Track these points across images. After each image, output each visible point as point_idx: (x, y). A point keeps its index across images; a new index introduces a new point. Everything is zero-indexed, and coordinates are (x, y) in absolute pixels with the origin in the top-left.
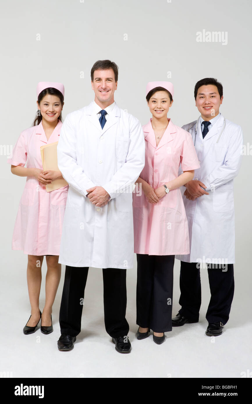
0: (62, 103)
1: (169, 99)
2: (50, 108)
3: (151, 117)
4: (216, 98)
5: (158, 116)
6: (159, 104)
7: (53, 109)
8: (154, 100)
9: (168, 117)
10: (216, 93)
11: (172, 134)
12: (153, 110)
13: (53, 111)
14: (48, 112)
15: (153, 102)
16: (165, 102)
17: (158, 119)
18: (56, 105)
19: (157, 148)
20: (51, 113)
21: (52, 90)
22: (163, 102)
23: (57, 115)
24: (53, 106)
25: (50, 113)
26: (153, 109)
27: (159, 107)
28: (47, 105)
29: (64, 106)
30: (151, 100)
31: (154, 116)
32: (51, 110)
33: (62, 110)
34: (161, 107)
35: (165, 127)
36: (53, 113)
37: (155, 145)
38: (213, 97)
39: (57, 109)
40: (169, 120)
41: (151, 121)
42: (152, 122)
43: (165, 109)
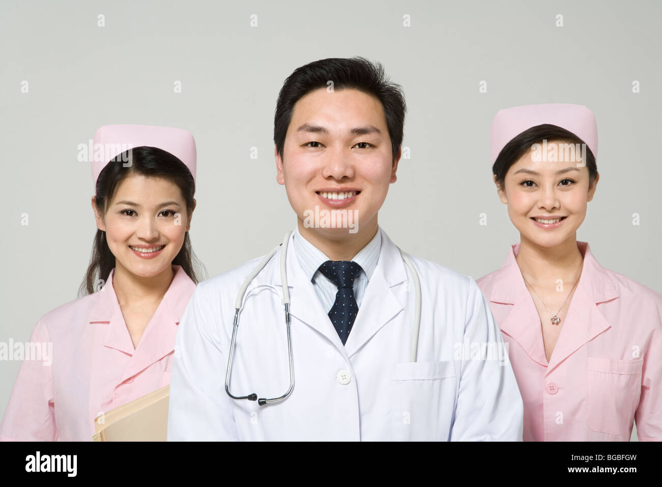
0: (190, 205)
2: (143, 226)
5: (544, 237)
6: (547, 194)
7: (153, 229)
8: (529, 177)
9: (580, 238)
11: (599, 306)
12: (523, 218)
13: (156, 235)
14: (134, 241)
15: (522, 184)
16: (573, 182)
17: (545, 251)
18: (165, 214)
20: (147, 245)
22: (565, 182)
23: (170, 251)
24: (154, 215)
25: (143, 243)
26: (526, 214)
27: (548, 203)
28: (130, 213)
29: (195, 214)
30: (513, 175)
31: (526, 238)
32: (148, 235)
33: (188, 227)
34: (557, 205)
35: (571, 277)
36: (156, 244)
39: (170, 228)
40: (582, 249)
41: (516, 257)
42: (519, 257)
43: (571, 213)
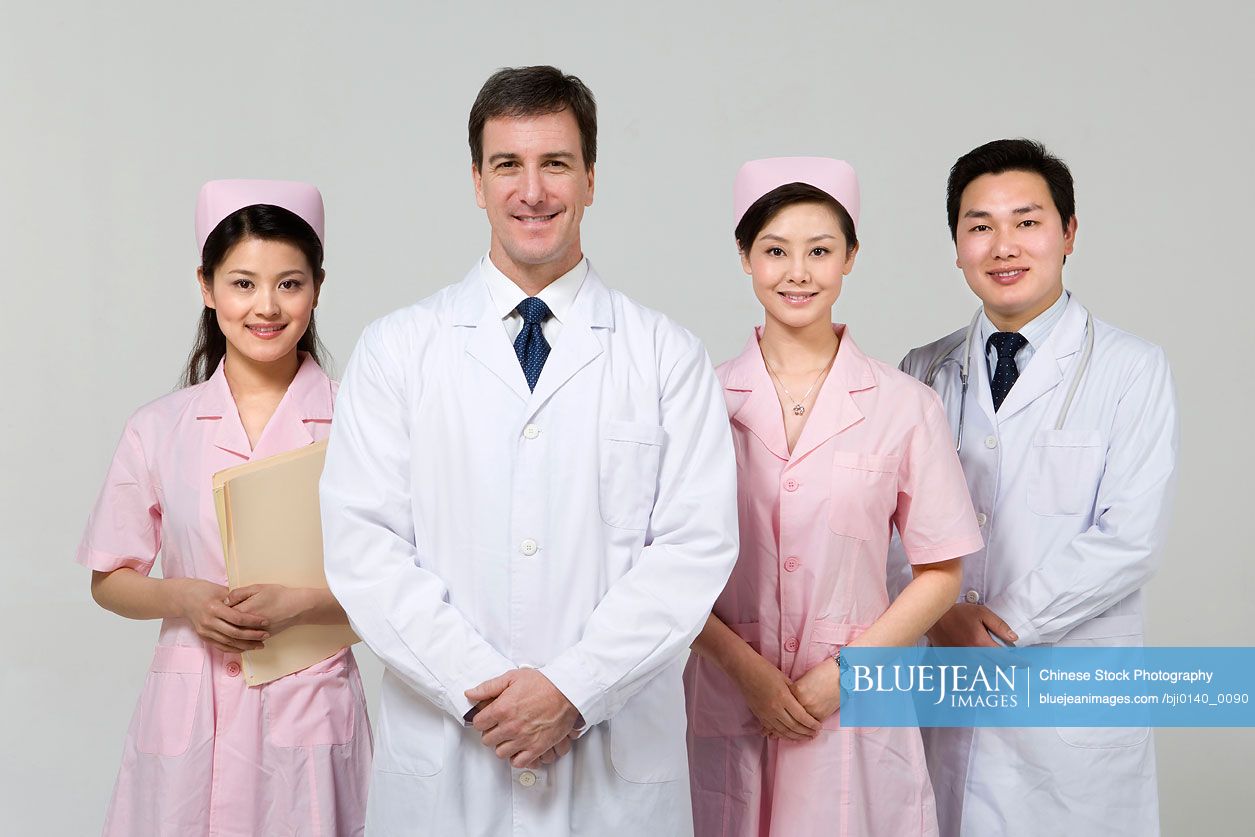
0: (318, 276)
1: (840, 240)
2: (261, 300)
3: (761, 320)
4: (1041, 227)
5: (792, 315)
6: (798, 264)
7: (274, 303)
8: (776, 244)
9: (837, 319)
10: (1040, 207)
11: (855, 395)
12: (770, 293)
13: (277, 310)
14: (253, 320)
15: (769, 251)
16: (826, 251)
17: (794, 330)
18: (288, 285)
19: (792, 460)
20: (267, 323)
21: (271, 216)
22: (817, 251)
23: (293, 331)
24: (273, 289)
25: (262, 321)
26: (773, 287)
27: (798, 275)
28: (245, 284)
29: (323, 287)
30: (760, 243)
31: (771, 314)
32: (267, 309)
33: (315, 303)
34: (807, 278)
35: (824, 362)
36: (276, 323)
37: (782, 450)
38: (1028, 224)
39: (292, 303)
40: (840, 333)
41: (759, 340)
42: (763, 342)
43: (823, 288)
